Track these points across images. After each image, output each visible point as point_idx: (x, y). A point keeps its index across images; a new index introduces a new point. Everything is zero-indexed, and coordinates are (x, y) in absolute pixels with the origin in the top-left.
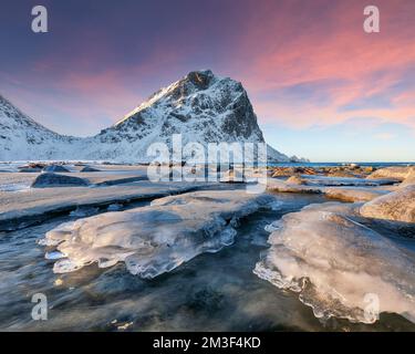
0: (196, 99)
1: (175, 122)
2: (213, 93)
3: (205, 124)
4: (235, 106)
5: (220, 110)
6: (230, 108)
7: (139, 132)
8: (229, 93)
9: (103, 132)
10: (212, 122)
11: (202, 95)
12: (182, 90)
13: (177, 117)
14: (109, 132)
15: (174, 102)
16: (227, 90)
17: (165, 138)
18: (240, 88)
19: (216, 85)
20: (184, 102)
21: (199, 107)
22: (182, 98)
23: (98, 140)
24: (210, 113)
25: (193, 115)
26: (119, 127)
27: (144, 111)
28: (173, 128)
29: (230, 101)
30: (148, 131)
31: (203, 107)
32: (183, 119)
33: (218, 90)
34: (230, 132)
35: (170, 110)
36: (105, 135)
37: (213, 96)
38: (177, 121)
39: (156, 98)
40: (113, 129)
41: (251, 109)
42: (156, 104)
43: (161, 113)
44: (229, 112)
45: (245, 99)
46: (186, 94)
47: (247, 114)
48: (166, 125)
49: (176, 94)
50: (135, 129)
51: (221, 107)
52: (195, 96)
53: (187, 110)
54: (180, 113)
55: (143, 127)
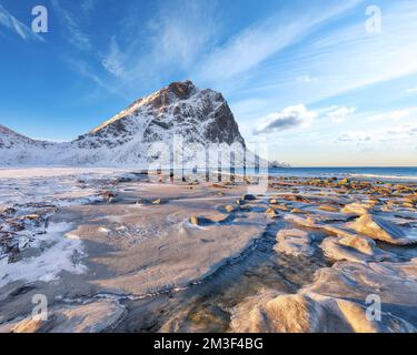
0: (177, 108)
1: (156, 129)
2: (194, 102)
3: (188, 131)
4: (216, 115)
5: (202, 118)
6: (212, 117)
7: (119, 138)
8: (210, 102)
9: (81, 138)
10: (194, 129)
11: (184, 105)
12: (163, 99)
13: (159, 124)
14: (87, 138)
15: (155, 110)
16: (208, 100)
17: (148, 144)
18: (220, 98)
19: (196, 95)
20: (165, 110)
21: (180, 115)
22: (164, 106)
23: (75, 144)
24: (192, 121)
25: (175, 123)
26: (98, 133)
27: (124, 118)
28: (156, 135)
29: (211, 110)
30: (129, 137)
31: (185, 116)
32: (165, 126)
33: (199, 100)
34: (213, 140)
35: (152, 118)
36: (82, 141)
37: (194, 105)
38: (159, 128)
39: (136, 106)
40: (91, 135)
41: (231, 117)
42: (137, 112)
43: (142, 120)
44: (211, 120)
45: (226, 108)
46: (167, 102)
47: (229, 122)
48: (148, 131)
49: (158, 102)
50: (116, 135)
51: (203, 115)
52: (176, 105)
53: (170, 118)
54: (162, 121)
55: (124, 133)
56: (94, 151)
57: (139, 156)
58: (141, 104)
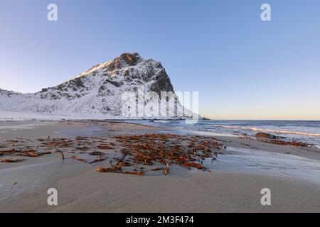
0: (127, 72)
1: (109, 86)
2: (140, 68)
4: (157, 78)
5: (146, 80)
6: (154, 79)
7: (78, 92)
8: (152, 68)
9: (44, 90)
11: (132, 69)
12: (116, 65)
13: (112, 83)
14: (50, 90)
15: (109, 72)
17: (101, 98)
18: (160, 66)
19: (142, 63)
20: (117, 73)
21: (129, 77)
22: (116, 70)
23: (39, 96)
24: (138, 82)
25: (125, 83)
26: (60, 87)
27: (83, 77)
28: (109, 91)
29: (153, 74)
30: (85, 91)
31: (133, 77)
32: (116, 84)
33: (144, 67)
35: (106, 78)
36: (45, 93)
37: (140, 70)
38: (112, 85)
39: (94, 69)
40: (54, 88)
41: (168, 80)
42: (94, 73)
43: (99, 80)
44: (153, 82)
45: (163, 73)
46: (119, 67)
47: (166, 84)
48: (102, 88)
49: (112, 67)
50: (75, 89)
51: (147, 77)
52: (126, 69)
53: (120, 78)
54: (114, 80)
55: (82, 88)
56: (53, 102)
57: (93, 107)
58: (99, 68)
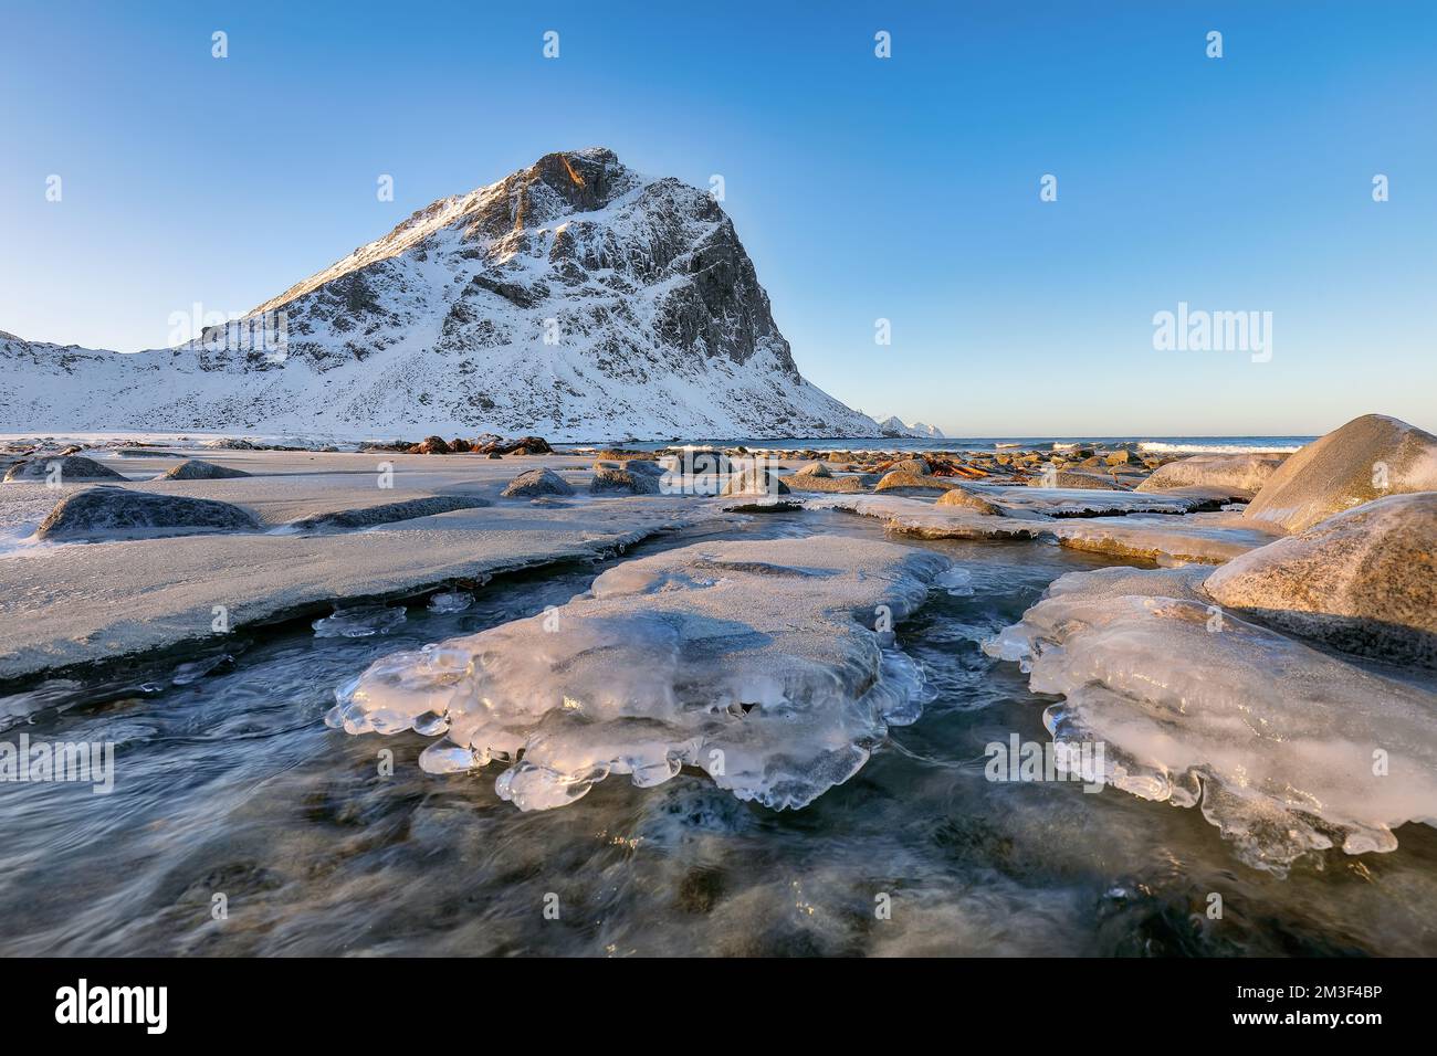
0: (566, 239)
1: (489, 306)
2: (622, 221)
3: (599, 316)
4: (697, 263)
5: (647, 273)
6: (682, 269)
7: (356, 336)
8: (677, 222)
10: (622, 309)
11: (587, 228)
12: (517, 208)
13: (500, 290)
15: (487, 243)
16: (670, 215)
17: (455, 358)
18: (710, 210)
19: (632, 196)
20: (523, 245)
21: (573, 262)
22: (517, 231)
24: (615, 283)
25: (556, 288)
27: (375, 268)
28: (487, 326)
29: (681, 247)
30: (389, 332)
31: (592, 264)
32: (518, 297)
33: (640, 214)
34: (686, 342)
35: (475, 268)
37: (623, 231)
38: (498, 302)
39: (421, 229)
41: (748, 274)
42: (422, 249)
43: (439, 275)
44: (678, 281)
45: (727, 242)
46: (530, 216)
47: (739, 289)
48: (458, 314)
49: (497, 217)
50: (341, 325)
51: (652, 264)
52: (561, 228)
53: (536, 269)
54: (510, 278)
55: (371, 319)
56: (256, 383)
57: (424, 399)
58: (439, 221)
